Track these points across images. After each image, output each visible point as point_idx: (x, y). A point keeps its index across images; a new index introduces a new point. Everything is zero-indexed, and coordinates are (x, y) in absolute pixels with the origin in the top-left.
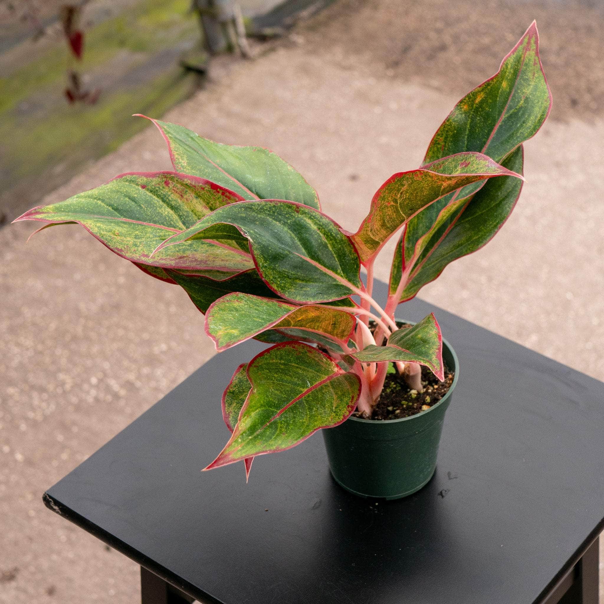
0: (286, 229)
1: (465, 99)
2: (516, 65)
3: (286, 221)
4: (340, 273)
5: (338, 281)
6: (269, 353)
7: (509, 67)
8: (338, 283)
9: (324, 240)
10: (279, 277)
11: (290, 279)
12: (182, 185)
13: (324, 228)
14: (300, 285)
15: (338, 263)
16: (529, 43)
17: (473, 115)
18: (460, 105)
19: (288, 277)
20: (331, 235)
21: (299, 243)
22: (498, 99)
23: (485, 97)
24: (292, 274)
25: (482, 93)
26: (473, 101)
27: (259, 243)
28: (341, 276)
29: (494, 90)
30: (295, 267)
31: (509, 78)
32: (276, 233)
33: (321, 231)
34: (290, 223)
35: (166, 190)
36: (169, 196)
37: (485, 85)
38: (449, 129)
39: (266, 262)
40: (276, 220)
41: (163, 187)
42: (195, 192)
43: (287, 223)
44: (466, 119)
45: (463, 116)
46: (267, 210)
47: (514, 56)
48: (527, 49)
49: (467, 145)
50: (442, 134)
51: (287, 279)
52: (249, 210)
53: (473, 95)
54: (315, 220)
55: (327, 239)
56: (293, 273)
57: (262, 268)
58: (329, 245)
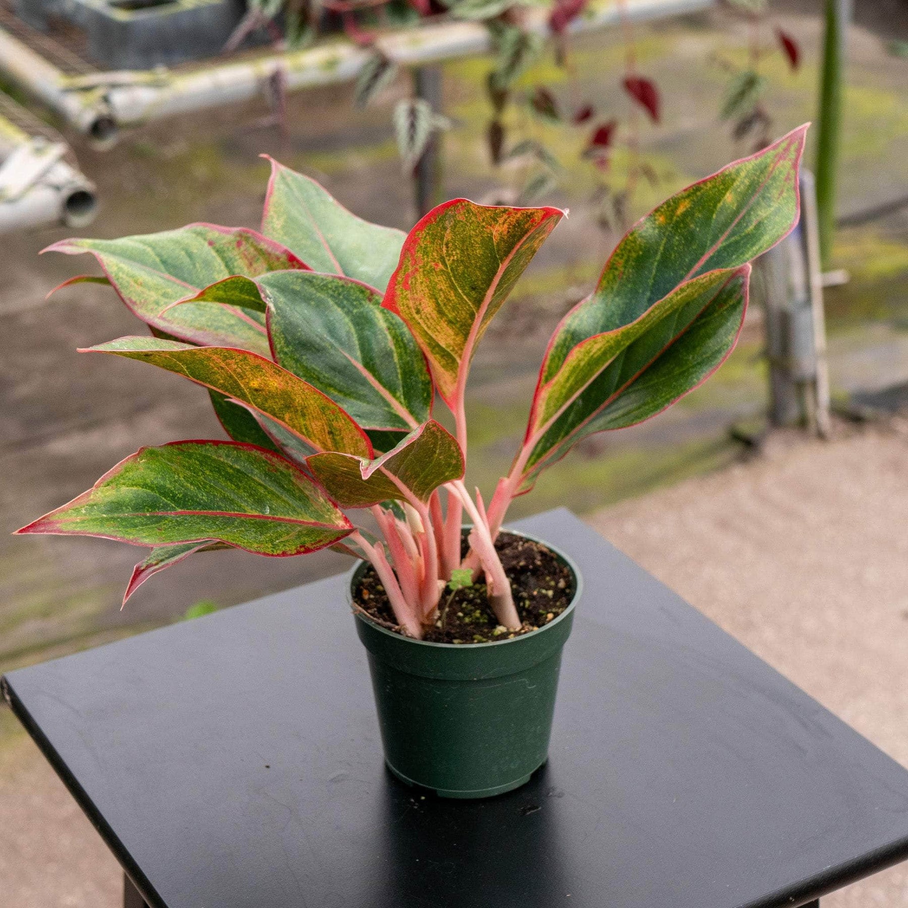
0: (347, 320)
1: (662, 207)
2: (755, 174)
3: (351, 309)
4: (400, 397)
5: (392, 408)
6: (217, 446)
7: (743, 174)
8: (392, 411)
9: (391, 344)
10: (305, 376)
11: (321, 383)
12: (256, 249)
13: (396, 329)
14: (334, 397)
15: (400, 382)
16: (786, 150)
17: (671, 232)
18: (654, 216)
19: (318, 379)
20: (402, 340)
21: (357, 342)
22: (714, 216)
23: (690, 208)
24: (324, 377)
25: (687, 201)
26: (673, 211)
27: (284, 317)
28: (401, 402)
29: (705, 199)
30: (333, 369)
31: (739, 190)
32: (330, 321)
33: (390, 333)
34: (356, 314)
35: (236, 252)
36: (236, 260)
37: (693, 189)
38: (633, 247)
39: (287, 346)
40: (339, 305)
41: (233, 249)
42: (269, 261)
43: (352, 312)
44: (660, 237)
45: (657, 231)
46: (331, 289)
47: (758, 162)
48: (780, 157)
49: (656, 275)
50: (623, 255)
51: (317, 381)
52: (307, 283)
53: (674, 202)
54: (388, 315)
55: (395, 344)
56: (326, 375)
57: (279, 353)
58: (395, 355)
